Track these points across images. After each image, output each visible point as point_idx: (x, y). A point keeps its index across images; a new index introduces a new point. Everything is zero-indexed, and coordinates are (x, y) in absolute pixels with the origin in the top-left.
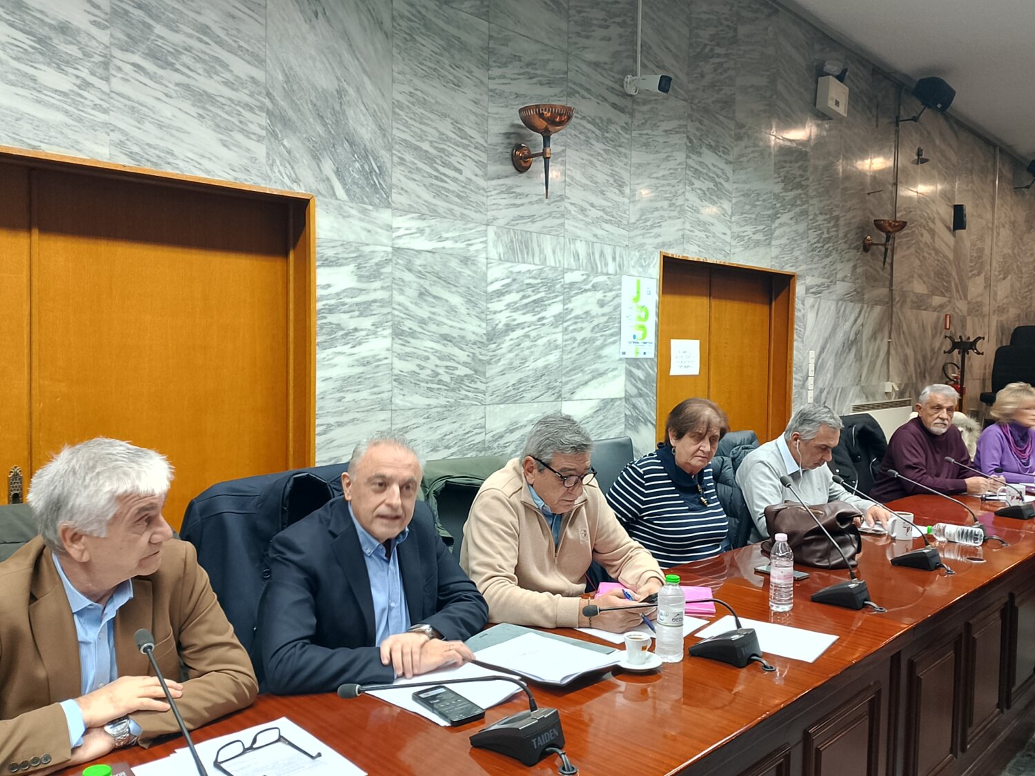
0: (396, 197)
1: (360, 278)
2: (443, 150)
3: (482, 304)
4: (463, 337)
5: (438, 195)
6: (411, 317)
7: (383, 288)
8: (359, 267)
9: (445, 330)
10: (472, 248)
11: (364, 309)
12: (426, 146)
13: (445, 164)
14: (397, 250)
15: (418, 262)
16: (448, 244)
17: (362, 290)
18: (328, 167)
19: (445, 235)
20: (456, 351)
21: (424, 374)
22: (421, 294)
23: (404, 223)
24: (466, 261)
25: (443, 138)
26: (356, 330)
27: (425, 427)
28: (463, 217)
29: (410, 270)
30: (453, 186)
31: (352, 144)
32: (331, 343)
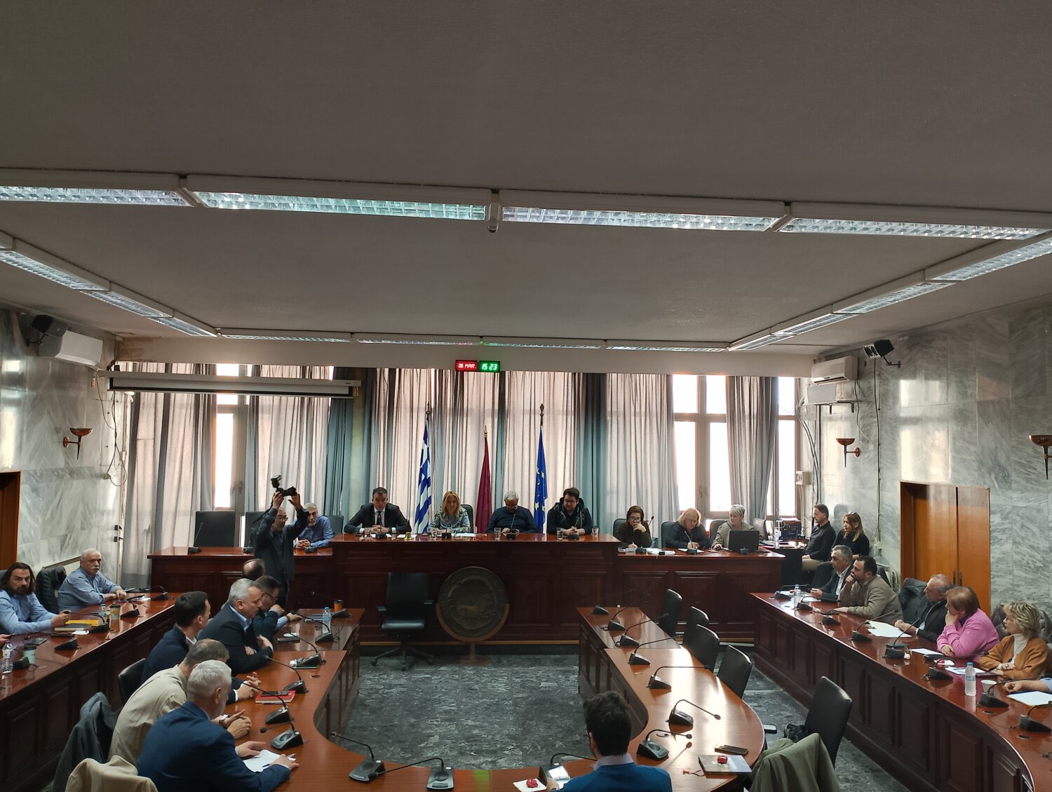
0: (1014, 485)
1: (1003, 519)
2: (1028, 461)
3: (1046, 532)
4: (1039, 548)
5: (1028, 480)
6: (1019, 536)
7: (1009, 523)
8: (1002, 514)
9: (1031, 543)
10: (1042, 505)
11: (1004, 531)
12: (1023, 461)
13: (1030, 467)
14: (1014, 507)
15: (1021, 512)
16: (1031, 504)
17: (1003, 524)
18: (993, 476)
19: (1031, 499)
20: (1036, 554)
21: (1024, 562)
22: (1022, 526)
23: (1015, 495)
24: (1039, 511)
25: (1029, 455)
26: (1001, 539)
27: (1025, 587)
28: (1038, 490)
29: (1018, 515)
30: (1033, 477)
31: (999, 466)
32: (994, 543)
